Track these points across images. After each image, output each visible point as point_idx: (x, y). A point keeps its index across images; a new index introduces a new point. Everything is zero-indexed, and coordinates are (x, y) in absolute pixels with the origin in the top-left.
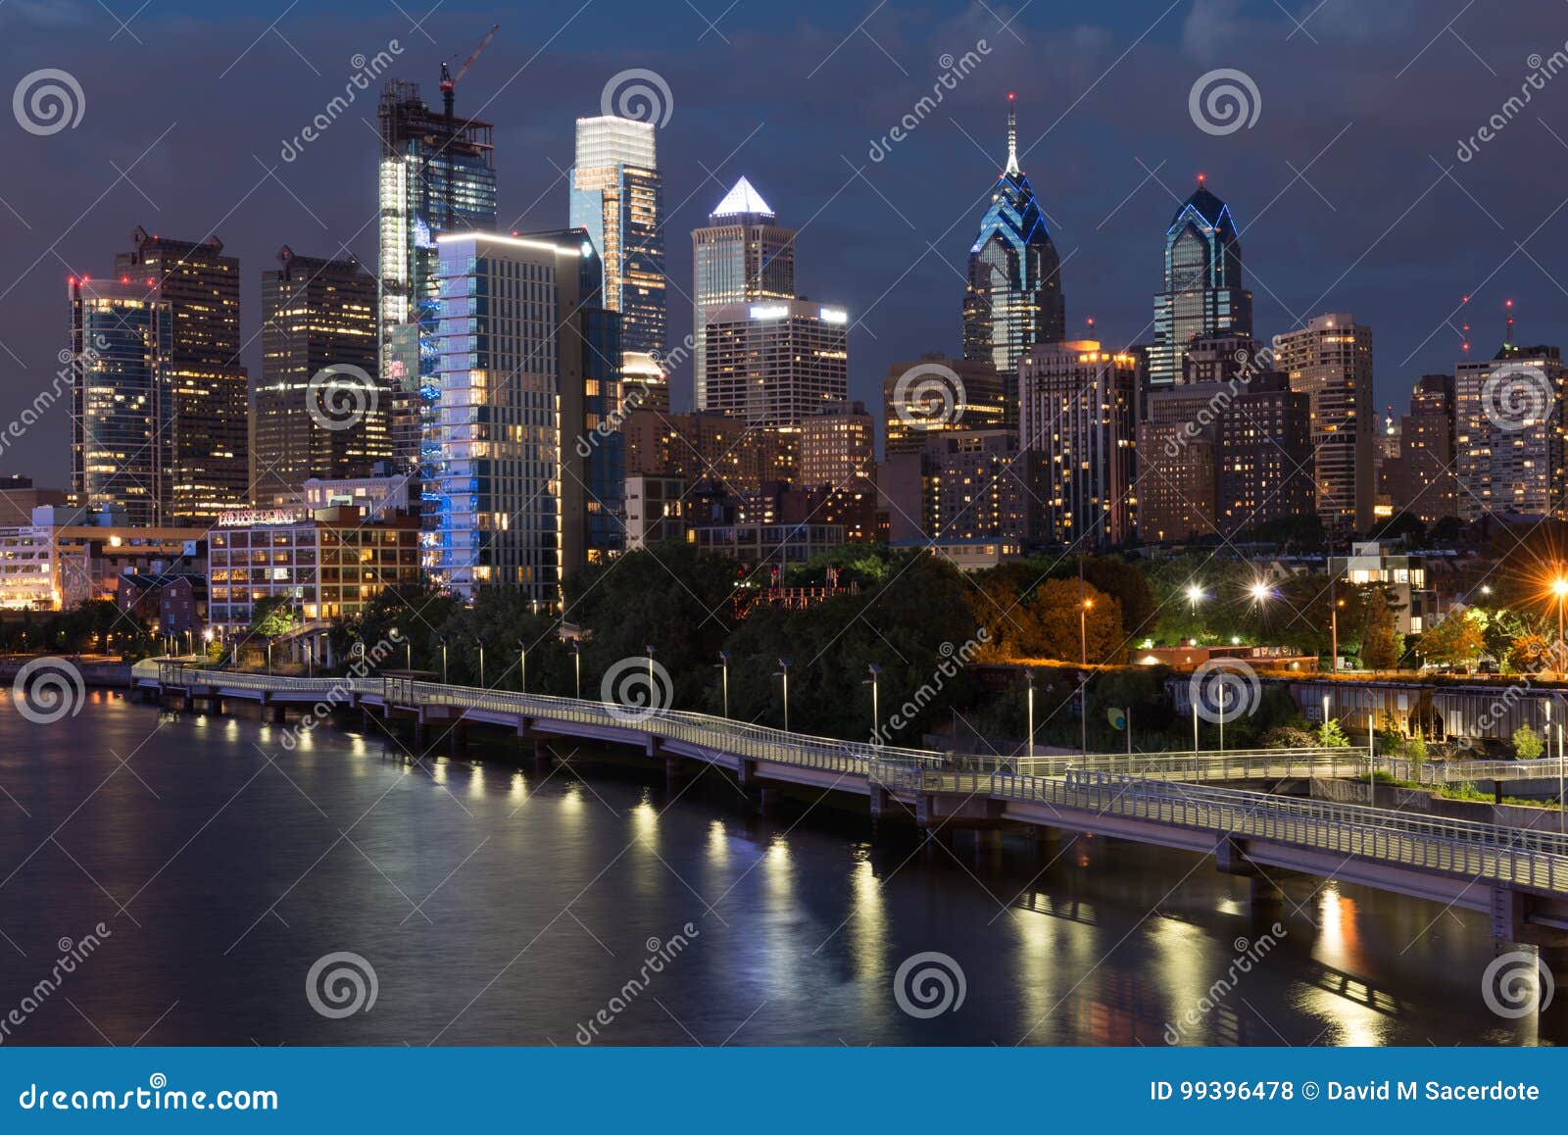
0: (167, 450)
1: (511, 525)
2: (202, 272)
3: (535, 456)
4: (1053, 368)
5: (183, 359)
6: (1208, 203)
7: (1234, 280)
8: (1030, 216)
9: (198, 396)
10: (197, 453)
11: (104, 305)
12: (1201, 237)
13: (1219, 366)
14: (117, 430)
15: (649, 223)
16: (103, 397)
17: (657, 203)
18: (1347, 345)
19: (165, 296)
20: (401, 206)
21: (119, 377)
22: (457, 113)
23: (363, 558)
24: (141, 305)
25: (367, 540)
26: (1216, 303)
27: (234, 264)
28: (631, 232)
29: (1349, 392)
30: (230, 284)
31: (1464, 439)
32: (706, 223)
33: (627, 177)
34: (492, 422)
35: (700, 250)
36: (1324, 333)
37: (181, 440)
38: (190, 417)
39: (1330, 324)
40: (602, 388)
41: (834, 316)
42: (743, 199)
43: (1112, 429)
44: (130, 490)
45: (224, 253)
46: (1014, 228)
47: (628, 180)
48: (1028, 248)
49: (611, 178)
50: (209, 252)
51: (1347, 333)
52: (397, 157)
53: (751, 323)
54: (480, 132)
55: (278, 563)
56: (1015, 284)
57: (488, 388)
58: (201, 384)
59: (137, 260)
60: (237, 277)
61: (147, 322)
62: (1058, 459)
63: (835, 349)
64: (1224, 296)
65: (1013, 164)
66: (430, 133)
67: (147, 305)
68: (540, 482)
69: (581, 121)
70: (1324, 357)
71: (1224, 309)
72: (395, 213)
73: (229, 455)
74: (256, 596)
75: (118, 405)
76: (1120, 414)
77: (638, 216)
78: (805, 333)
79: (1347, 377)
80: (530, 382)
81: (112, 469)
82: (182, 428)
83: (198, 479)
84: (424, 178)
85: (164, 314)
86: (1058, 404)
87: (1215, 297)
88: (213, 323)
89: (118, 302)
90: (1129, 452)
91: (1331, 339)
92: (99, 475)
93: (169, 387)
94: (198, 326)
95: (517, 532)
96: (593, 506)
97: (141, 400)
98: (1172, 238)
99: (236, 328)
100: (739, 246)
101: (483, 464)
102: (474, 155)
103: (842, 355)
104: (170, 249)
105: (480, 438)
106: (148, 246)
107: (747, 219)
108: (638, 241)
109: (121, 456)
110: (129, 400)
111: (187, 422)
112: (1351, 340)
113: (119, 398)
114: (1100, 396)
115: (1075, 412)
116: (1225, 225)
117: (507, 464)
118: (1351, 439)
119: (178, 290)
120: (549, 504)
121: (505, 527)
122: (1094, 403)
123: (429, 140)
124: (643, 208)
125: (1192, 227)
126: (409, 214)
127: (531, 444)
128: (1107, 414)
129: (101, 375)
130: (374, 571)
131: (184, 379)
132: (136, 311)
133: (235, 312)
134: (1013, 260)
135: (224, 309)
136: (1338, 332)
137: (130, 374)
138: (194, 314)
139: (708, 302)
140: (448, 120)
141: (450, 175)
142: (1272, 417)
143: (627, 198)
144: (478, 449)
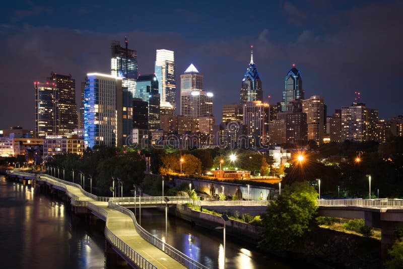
0: (57, 121)
1: (104, 140)
2: (66, 82)
3: (110, 124)
4: (251, 107)
5: (61, 101)
6: (295, 71)
7: (300, 88)
8: (256, 73)
9: (65, 110)
10: (66, 122)
11: (43, 89)
12: (293, 78)
13: (293, 107)
14: (45, 117)
15: (172, 73)
16: (42, 109)
17: (174, 69)
18: (318, 103)
19: (58, 87)
20: (116, 69)
21: (46, 105)
22: (129, 48)
23: (78, 146)
24: (51, 89)
25: (79, 142)
26: (296, 93)
27: (74, 80)
28: (168, 75)
29: (318, 113)
30: (73, 85)
31: (343, 124)
32: (183, 74)
33: (167, 63)
34: (100, 117)
35: (182, 79)
36: (313, 100)
37: (61, 119)
38: (63, 114)
39: (315, 98)
40: (127, 109)
41: (210, 95)
42: (192, 68)
43: (263, 121)
44: (49, 130)
45: (72, 78)
46: (252, 76)
47: (167, 64)
48: (255, 80)
49: (164, 63)
50: (69, 77)
51: (318, 100)
52: (115, 57)
53: (191, 96)
54: (134, 52)
55: (58, 147)
56: (252, 89)
57: (99, 109)
58: (66, 107)
59: (51, 79)
60: (75, 83)
61: (52, 93)
62: (251, 127)
63: (210, 102)
64: (298, 91)
65: (252, 62)
66: (122, 52)
67: (53, 89)
68: (111, 130)
69: (157, 50)
70: (313, 105)
71: (298, 94)
72: (114, 70)
73: (72, 123)
74: (54, 154)
75: (46, 111)
76: (265, 117)
77: (170, 72)
78: (203, 98)
79: (318, 110)
80: (109, 107)
81: (44, 125)
82: (61, 117)
83: (65, 128)
84: (121, 62)
85: (57, 91)
86: (251, 115)
87: (296, 92)
88: (69, 93)
89: (46, 88)
90: (267, 125)
91: (315, 101)
92: (41, 127)
93: (58, 107)
94: (65, 94)
95: (105, 141)
96: (125, 136)
97: (51, 110)
98: (287, 79)
99: (74, 95)
100: (191, 79)
101: (97, 125)
102: (132, 57)
103: (211, 103)
104: (59, 77)
105: (97, 120)
106: (54, 76)
107: (192, 73)
108: (170, 77)
109: (46, 122)
110: (48, 110)
111: (63, 115)
112: (319, 101)
113: (46, 110)
114: (261, 113)
115: (255, 116)
116: (299, 75)
117: (103, 126)
118: (318, 123)
119: (61, 86)
120: (114, 135)
121: (102, 140)
122: (259, 115)
123: (122, 54)
124: (171, 70)
125: (291, 76)
126: (117, 70)
127: (109, 122)
128: (262, 117)
129: (42, 105)
130: (81, 149)
131: (62, 106)
132: (50, 90)
133: (74, 91)
134: (251, 83)
135: (72, 90)
136: (316, 100)
137: (49, 105)
138: (64, 91)
139: (183, 91)
140: (126, 49)
141: (127, 62)
142: (298, 118)
143: (167, 68)
144: (96, 122)
